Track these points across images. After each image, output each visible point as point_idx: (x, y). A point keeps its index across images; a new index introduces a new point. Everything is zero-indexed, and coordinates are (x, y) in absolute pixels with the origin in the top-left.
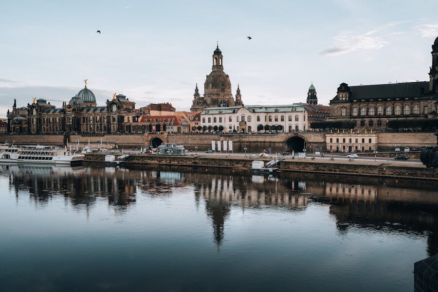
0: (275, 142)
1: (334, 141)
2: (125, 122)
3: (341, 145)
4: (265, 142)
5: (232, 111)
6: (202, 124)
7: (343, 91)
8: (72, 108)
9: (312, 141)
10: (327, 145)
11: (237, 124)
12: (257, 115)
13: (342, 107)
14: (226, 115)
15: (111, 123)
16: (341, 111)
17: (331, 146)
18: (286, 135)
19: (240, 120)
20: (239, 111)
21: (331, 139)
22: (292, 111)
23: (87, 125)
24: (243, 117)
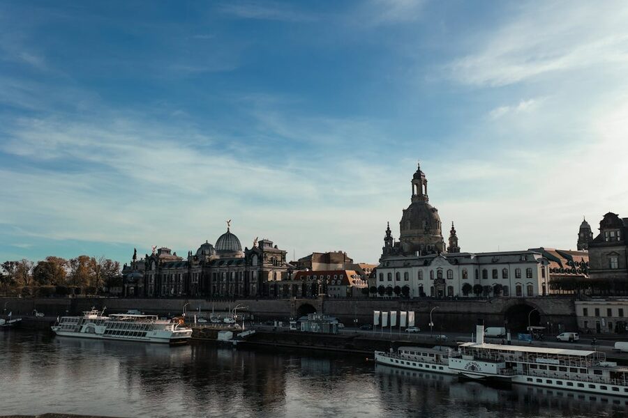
0: (486, 314)
1: (591, 313)
2: (269, 280)
3: (603, 319)
4: (469, 313)
5: (422, 263)
6: (378, 283)
7: (610, 227)
8: (200, 260)
9: (550, 313)
10: (579, 320)
11: (431, 283)
12: (462, 267)
13: (610, 254)
14: (413, 268)
15: (250, 281)
16: (610, 260)
17: (586, 322)
18: (504, 302)
19: (436, 277)
20: (433, 262)
21: (585, 310)
22: (521, 262)
23: (219, 284)
24: (439, 273)
